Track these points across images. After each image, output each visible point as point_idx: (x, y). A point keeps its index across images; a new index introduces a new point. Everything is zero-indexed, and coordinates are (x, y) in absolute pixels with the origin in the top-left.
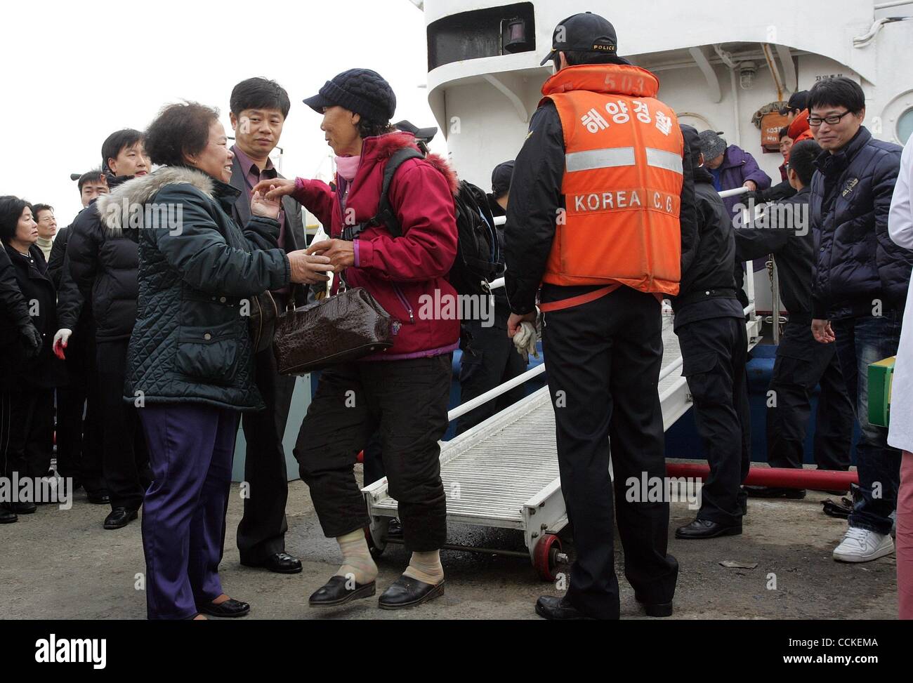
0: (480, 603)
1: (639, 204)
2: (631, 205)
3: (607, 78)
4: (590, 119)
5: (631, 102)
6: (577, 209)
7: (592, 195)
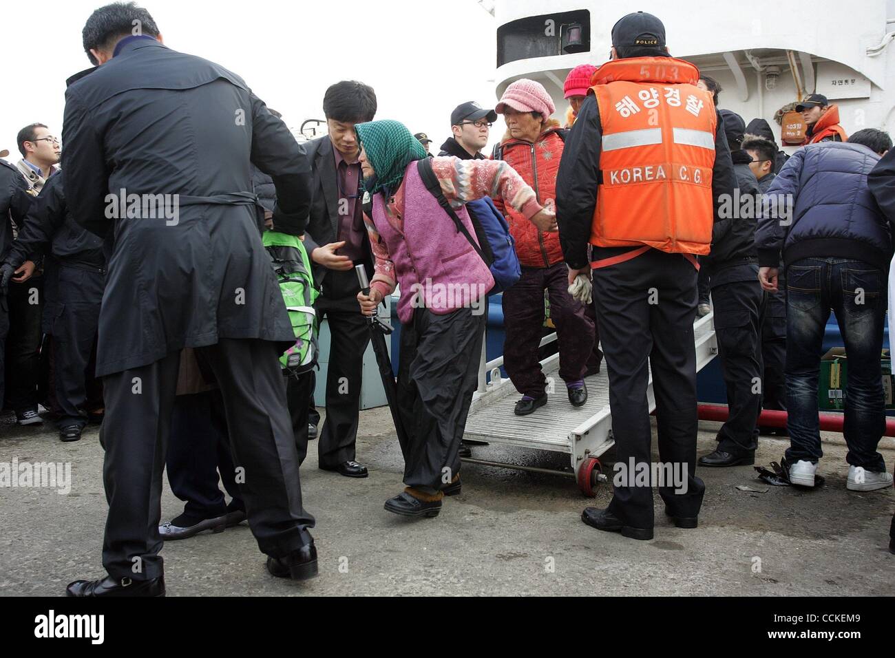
0: (535, 512)
1: (664, 176)
2: (657, 178)
3: (642, 69)
4: (623, 105)
5: (663, 89)
6: (613, 183)
7: (624, 171)
